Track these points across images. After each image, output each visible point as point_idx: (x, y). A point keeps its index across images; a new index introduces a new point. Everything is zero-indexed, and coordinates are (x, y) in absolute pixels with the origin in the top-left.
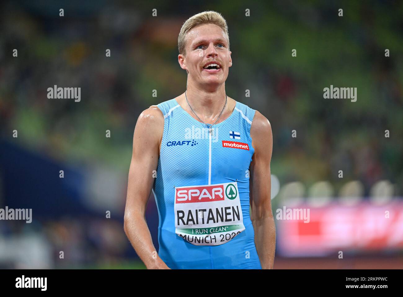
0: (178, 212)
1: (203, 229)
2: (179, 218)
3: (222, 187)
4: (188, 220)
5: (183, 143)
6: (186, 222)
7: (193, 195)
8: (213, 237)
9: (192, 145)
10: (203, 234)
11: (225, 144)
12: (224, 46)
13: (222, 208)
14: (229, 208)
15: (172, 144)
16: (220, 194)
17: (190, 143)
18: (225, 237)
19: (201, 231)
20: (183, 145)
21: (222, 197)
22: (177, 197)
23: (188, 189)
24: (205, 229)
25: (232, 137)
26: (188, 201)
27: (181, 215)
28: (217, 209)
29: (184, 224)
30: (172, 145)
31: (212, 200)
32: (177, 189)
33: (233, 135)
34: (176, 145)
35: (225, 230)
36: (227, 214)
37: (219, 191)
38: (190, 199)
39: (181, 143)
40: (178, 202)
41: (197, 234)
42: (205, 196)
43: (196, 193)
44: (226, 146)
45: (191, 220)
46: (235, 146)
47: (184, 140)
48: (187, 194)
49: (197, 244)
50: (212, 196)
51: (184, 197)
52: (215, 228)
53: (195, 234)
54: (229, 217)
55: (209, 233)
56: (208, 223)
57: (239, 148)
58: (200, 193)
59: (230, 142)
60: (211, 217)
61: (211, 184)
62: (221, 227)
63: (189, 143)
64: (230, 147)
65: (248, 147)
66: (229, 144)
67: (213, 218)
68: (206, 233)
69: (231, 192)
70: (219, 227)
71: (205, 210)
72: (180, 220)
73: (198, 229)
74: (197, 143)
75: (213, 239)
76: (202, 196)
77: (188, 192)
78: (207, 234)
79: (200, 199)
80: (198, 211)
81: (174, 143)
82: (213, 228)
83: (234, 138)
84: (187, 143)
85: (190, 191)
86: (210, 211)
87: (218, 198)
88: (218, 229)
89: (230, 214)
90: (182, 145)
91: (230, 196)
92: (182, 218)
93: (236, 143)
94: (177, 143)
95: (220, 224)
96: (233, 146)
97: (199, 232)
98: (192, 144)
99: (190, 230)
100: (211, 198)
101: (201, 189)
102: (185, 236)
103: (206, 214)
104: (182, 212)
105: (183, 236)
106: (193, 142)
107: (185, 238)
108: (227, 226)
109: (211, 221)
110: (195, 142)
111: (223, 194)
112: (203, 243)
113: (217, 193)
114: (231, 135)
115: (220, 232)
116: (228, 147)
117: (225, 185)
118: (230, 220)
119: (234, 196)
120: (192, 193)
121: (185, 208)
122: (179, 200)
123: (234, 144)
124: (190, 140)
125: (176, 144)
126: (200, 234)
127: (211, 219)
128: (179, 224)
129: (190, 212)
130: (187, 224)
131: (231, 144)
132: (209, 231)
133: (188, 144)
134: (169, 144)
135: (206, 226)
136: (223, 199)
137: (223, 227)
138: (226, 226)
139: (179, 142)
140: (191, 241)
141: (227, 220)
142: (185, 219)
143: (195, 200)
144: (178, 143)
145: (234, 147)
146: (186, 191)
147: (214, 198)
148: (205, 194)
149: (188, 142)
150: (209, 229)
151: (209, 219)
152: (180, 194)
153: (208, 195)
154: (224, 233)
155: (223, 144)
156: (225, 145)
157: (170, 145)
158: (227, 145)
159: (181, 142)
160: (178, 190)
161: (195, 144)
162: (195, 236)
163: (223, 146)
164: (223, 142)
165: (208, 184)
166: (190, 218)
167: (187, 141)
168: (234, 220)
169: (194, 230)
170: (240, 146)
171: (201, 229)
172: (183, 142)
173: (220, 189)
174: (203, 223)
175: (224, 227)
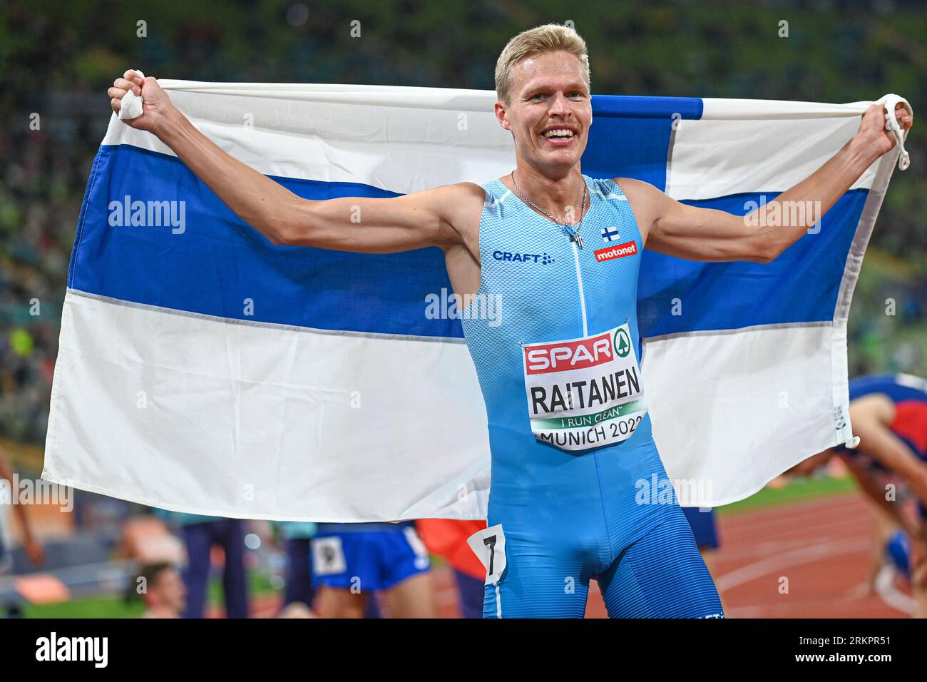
0: (534, 390)
1: (582, 417)
2: (535, 401)
3: (608, 337)
4: (554, 403)
5: (526, 257)
6: (549, 408)
7: (560, 358)
8: (599, 430)
9: (545, 263)
10: (583, 426)
11: (599, 256)
12: (582, 95)
13: (611, 376)
14: (621, 373)
15: (505, 257)
16: (605, 350)
17: (540, 260)
18: (618, 428)
19: (578, 421)
20: (527, 261)
21: (609, 355)
22: (529, 363)
23: (548, 348)
24: (587, 417)
25: (606, 239)
26: (550, 370)
27: (539, 395)
28: (604, 378)
29: (546, 410)
30: (504, 260)
31: (595, 363)
32: (525, 348)
33: (608, 235)
34: (514, 260)
35: (618, 413)
36: (620, 384)
37: (604, 345)
38: (554, 365)
39: (522, 258)
40: (530, 372)
41: (572, 427)
42: (582, 358)
43: (565, 353)
44: (602, 260)
45: (558, 403)
46: (616, 255)
47: (527, 253)
48: (548, 356)
49: (575, 447)
50: (593, 356)
51: (543, 363)
52: (602, 413)
53: (567, 426)
54: (624, 389)
55: (594, 423)
56: (590, 405)
57: (623, 255)
58: (573, 354)
59: (606, 250)
60: (595, 393)
61: (589, 335)
62: (611, 409)
63: (538, 259)
64: (609, 258)
65: (635, 248)
66: (605, 254)
67: (598, 396)
68: (588, 424)
69: (623, 345)
70: (608, 410)
71: (584, 383)
72: (539, 405)
73: (573, 418)
74: (553, 260)
75: (600, 433)
76: (577, 358)
77: (549, 352)
78: (590, 425)
79: (573, 363)
80: (571, 385)
81: (508, 255)
82: (599, 413)
83: (610, 240)
84: (533, 259)
85: (553, 351)
86: (593, 383)
87: (603, 359)
88: (607, 414)
89: (623, 383)
90: (524, 261)
91: (621, 351)
92: (541, 401)
93: (616, 248)
94: (513, 256)
95: (610, 404)
96: (612, 255)
97: (574, 422)
98: (544, 260)
99: (558, 422)
100: (592, 360)
101: (573, 346)
102: (551, 435)
103: (586, 390)
104: (542, 389)
105: (547, 436)
106: (545, 258)
107: (550, 440)
108: (620, 406)
109: (596, 402)
110: (549, 257)
111: (610, 350)
112: (584, 443)
113: (601, 350)
114: (604, 236)
115: (610, 418)
116: (606, 259)
117: (612, 332)
118: (625, 394)
119: (626, 349)
120: (557, 354)
121: (546, 381)
122: (532, 368)
123: (614, 251)
124: (538, 253)
125: (512, 259)
126: (576, 426)
127: (595, 398)
128: (536, 412)
129: (556, 389)
130: (552, 410)
131: (608, 254)
132: (593, 420)
133: (536, 261)
134: (498, 256)
135: (588, 411)
136: (611, 359)
137: (614, 410)
138: (618, 406)
139: (518, 255)
140: (563, 442)
141: (620, 396)
142: (548, 402)
143: (564, 366)
144: (516, 256)
145: (614, 257)
146: (544, 352)
147: (597, 359)
148: (582, 354)
149: (536, 257)
150: (593, 416)
151: (592, 398)
152: (534, 356)
153: (588, 356)
154: (616, 421)
155: (597, 258)
156: (600, 259)
157: (500, 259)
158: (603, 258)
159: (522, 255)
160: (528, 350)
161: (550, 262)
162: (568, 431)
163: (599, 261)
164: (597, 253)
165: (582, 336)
166: (557, 399)
167: (533, 255)
168: (631, 394)
169: (566, 420)
170: (622, 251)
171: (578, 418)
172: (525, 255)
173: (605, 341)
174: (582, 406)
175: (615, 408)
